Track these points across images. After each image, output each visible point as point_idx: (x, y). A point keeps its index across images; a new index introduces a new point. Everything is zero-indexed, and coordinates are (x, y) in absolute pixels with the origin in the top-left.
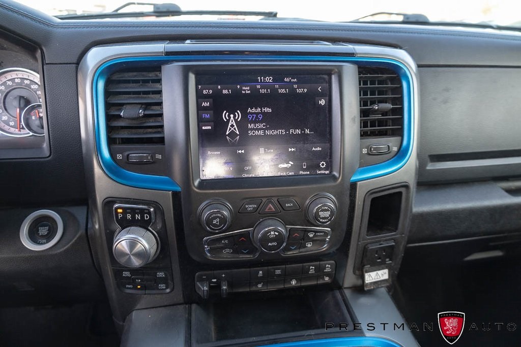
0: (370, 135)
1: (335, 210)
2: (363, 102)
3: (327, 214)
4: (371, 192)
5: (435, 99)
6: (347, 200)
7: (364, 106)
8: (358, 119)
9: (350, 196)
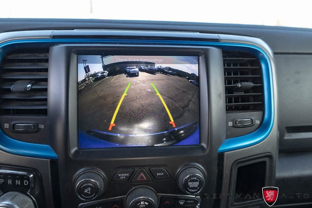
0: (234, 110)
1: (204, 180)
2: (227, 81)
3: (196, 184)
4: (237, 162)
5: (288, 80)
6: (215, 169)
7: (228, 84)
8: (223, 95)
9: (218, 165)
